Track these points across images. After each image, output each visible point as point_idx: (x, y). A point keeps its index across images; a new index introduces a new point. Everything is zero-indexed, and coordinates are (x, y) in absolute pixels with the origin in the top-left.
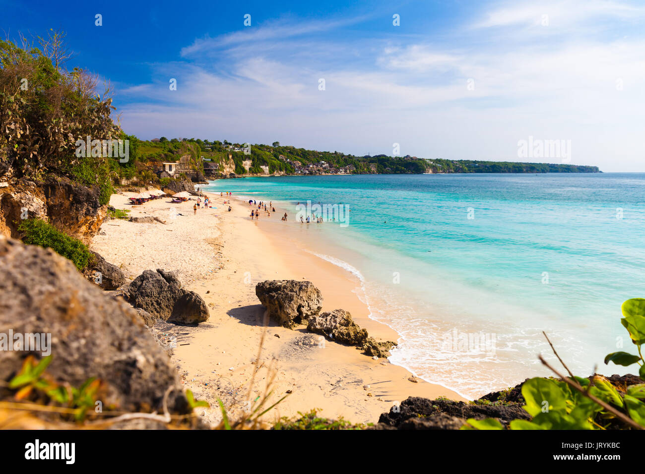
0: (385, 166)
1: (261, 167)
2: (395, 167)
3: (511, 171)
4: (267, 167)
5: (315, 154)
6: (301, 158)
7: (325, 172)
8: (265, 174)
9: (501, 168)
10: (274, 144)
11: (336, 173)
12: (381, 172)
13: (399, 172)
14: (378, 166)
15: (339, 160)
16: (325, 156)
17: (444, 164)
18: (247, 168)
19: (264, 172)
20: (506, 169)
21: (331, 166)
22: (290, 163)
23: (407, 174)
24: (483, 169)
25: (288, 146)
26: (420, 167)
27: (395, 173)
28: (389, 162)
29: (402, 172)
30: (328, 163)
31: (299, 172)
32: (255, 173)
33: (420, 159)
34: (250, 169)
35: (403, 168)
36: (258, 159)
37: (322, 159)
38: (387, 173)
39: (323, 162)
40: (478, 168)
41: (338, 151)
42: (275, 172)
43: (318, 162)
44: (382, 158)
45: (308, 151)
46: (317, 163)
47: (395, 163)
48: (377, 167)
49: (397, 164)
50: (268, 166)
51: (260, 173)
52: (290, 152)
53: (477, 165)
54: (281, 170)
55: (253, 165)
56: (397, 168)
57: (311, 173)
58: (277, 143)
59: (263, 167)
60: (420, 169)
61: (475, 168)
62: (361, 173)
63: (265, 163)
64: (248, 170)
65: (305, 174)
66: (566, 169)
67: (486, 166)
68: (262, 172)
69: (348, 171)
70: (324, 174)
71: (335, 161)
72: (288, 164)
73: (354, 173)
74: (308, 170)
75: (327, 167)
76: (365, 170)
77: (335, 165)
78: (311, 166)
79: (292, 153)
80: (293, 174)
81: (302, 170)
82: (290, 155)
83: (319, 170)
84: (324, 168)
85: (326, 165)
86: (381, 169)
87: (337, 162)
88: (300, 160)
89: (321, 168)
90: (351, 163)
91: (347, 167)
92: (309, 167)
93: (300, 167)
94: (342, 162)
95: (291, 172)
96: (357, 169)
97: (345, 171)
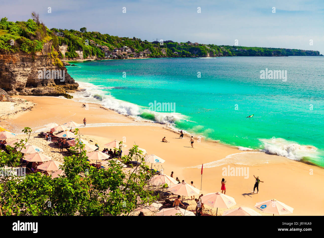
0: (174, 51)
1: (76, 52)
2: (182, 52)
3: (263, 55)
4: (82, 52)
5: (118, 40)
6: (107, 43)
7: (130, 56)
8: (80, 59)
9: (256, 52)
10: (81, 30)
11: (138, 57)
12: (170, 56)
13: (185, 56)
14: (168, 51)
15: (137, 45)
16: (125, 41)
17: (216, 49)
18: (63, 53)
19: (79, 57)
20: (259, 53)
21: (133, 51)
24: (242, 53)
25: (94, 31)
26: (202, 52)
27: (182, 57)
28: (177, 47)
29: (188, 56)
30: (130, 47)
31: (109, 57)
32: (71, 58)
33: (201, 45)
34: (66, 54)
35: (188, 52)
36: (72, 44)
37: (124, 44)
38: (175, 57)
39: (126, 47)
40: (238, 52)
41: (136, 37)
42: (89, 57)
43: (122, 47)
44: (170, 43)
45: (112, 36)
46: (121, 48)
47: (181, 48)
48: (166, 51)
49: (183, 49)
50: (82, 50)
51: (75, 57)
52: (97, 38)
53: (237, 49)
54: (93, 54)
55: (69, 50)
56: (183, 53)
57: (119, 58)
58: (84, 28)
59: (78, 52)
60: (203, 53)
61: (236, 52)
62: (157, 57)
63: (79, 48)
64: (64, 55)
65: (114, 58)
66: (298, 53)
67: (244, 51)
68: (78, 57)
69: (146, 56)
70: (129, 58)
71: (135, 46)
72: (99, 49)
73: (151, 57)
74: (116, 54)
75: (130, 51)
76: (159, 54)
77: (136, 49)
78: (117, 51)
79: (99, 39)
80: (104, 58)
81: (111, 55)
82: (98, 40)
83: (124, 54)
84: (128, 53)
85: (129, 50)
86: (170, 53)
87: (137, 47)
88: (107, 45)
89: (126, 53)
90: (148, 48)
91: (145, 52)
92: (115, 51)
93: (109, 52)
94: (141, 47)
95: (102, 56)
96: (152, 53)
97: (144, 55)
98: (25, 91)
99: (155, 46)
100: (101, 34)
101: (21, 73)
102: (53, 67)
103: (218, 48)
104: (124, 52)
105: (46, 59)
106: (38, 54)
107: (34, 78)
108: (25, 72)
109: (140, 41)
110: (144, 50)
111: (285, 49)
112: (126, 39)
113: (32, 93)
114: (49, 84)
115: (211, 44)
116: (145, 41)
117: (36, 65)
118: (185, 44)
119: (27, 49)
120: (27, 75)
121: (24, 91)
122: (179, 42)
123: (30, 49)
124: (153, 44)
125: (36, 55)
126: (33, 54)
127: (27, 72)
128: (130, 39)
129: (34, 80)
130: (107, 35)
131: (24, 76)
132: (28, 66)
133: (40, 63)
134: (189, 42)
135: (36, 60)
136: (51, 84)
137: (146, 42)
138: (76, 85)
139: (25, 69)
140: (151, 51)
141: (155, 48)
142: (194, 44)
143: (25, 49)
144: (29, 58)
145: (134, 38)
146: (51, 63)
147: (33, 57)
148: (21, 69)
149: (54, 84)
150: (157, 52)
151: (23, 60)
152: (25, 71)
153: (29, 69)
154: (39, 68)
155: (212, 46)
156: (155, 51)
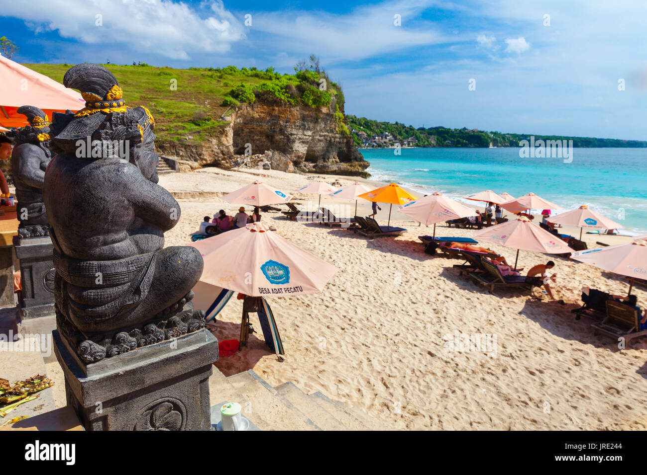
0: (445, 139)
2: (456, 140)
5: (378, 125)
6: (364, 129)
7: (392, 144)
12: (441, 145)
13: (459, 145)
14: (438, 139)
15: (400, 131)
16: (386, 126)
17: (500, 137)
21: (395, 138)
22: (357, 134)
23: (470, 147)
26: (483, 140)
27: (456, 146)
28: (449, 134)
29: (465, 146)
30: (392, 134)
31: (367, 144)
33: (482, 132)
35: (465, 141)
37: (385, 129)
38: (447, 146)
39: (387, 133)
41: (399, 122)
43: (382, 133)
44: (440, 129)
45: (371, 121)
46: (382, 135)
47: (456, 136)
48: (436, 139)
49: (458, 137)
52: (352, 122)
56: (458, 141)
57: (379, 146)
60: (483, 143)
62: (424, 146)
65: (373, 146)
69: (411, 144)
70: (390, 147)
71: (397, 132)
72: (355, 135)
73: (417, 146)
74: (375, 142)
75: (392, 139)
76: (426, 143)
77: (398, 137)
78: (377, 138)
79: (355, 123)
80: (361, 146)
81: (369, 142)
82: (354, 125)
83: (385, 142)
84: (390, 140)
85: (390, 137)
86: (440, 142)
87: (400, 134)
88: (364, 131)
89: (387, 140)
90: (413, 135)
91: (410, 139)
92: (375, 139)
93: (367, 139)
94: (405, 134)
95: (359, 144)
96: (419, 141)
97: (409, 144)
98: (305, 166)
99: (421, 133)
100: (357, 117)
101: (300, 138)
102: (337, 135)
103: (503, 137)
104: (384, 140)
105: (331, 121)
106: (324, 110)
107: (314, 149)
108: (305, 137)
109: (404, 127)
110: (408, 138)
111: (596, 139)
112: (386, 124)
113: (314, 169)
114: (331, 160)
115: (494, 131)
116: (410, 126)
117: (318, 128)
118: (460, 131)
119: (311, 101)
120: (308, 142)
121: (303, 165)
122: (453, 128)
123: (314, 102)
124: (419, 131)
125: (321, 112)
126: (318, 110)
127: (307, 137)
128: (392, 124)
129: (314, 151)
130: (364, 119)
131: (303, 142)
132: (309, 129)
133: (323, 126)
134: (465, 129)
135: (320, 120)
136: (334, 160)
137: (411, 128)
138: (366, 164)
139: (305, 132)
140: (417, 139)
141: (422, 136)
142: (473, 131)
143: (308, 100)
144: (311, 117)
145: (397, 123)
146: (335, 129)
147: (316, 114)
148: (300, 132)
149: (338, 160)
150: (424, 140)
151: (304, 118)
152: (305, 135)
153: (310, 133)
154: (322, 134)
155: (495, 134)
156: (422, 139)
